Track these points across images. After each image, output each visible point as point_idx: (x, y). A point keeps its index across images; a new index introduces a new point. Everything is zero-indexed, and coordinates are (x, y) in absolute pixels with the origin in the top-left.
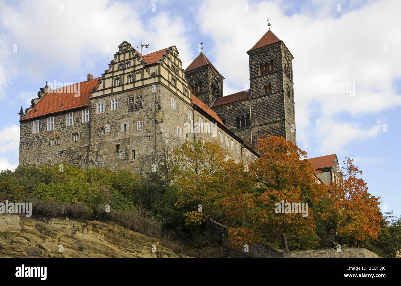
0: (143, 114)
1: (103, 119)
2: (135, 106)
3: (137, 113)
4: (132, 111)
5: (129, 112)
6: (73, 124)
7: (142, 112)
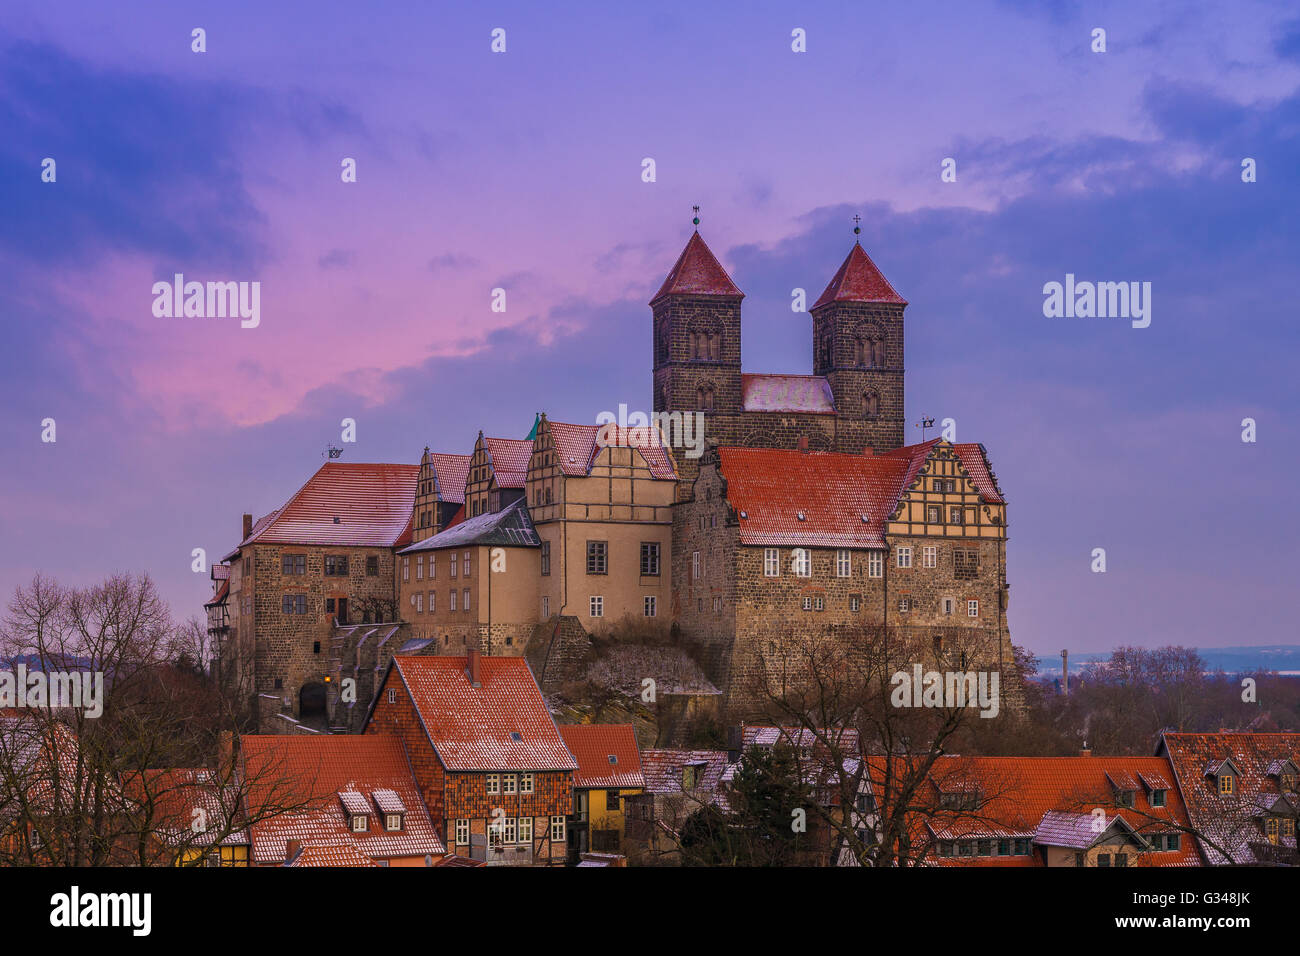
0: (979, 588)
1: (909, 580)
2: (966, 571)
3: (969, 584)
4: (961, 578)
5: (956, 578)
6: (850, 576)
7: (978, 584)
